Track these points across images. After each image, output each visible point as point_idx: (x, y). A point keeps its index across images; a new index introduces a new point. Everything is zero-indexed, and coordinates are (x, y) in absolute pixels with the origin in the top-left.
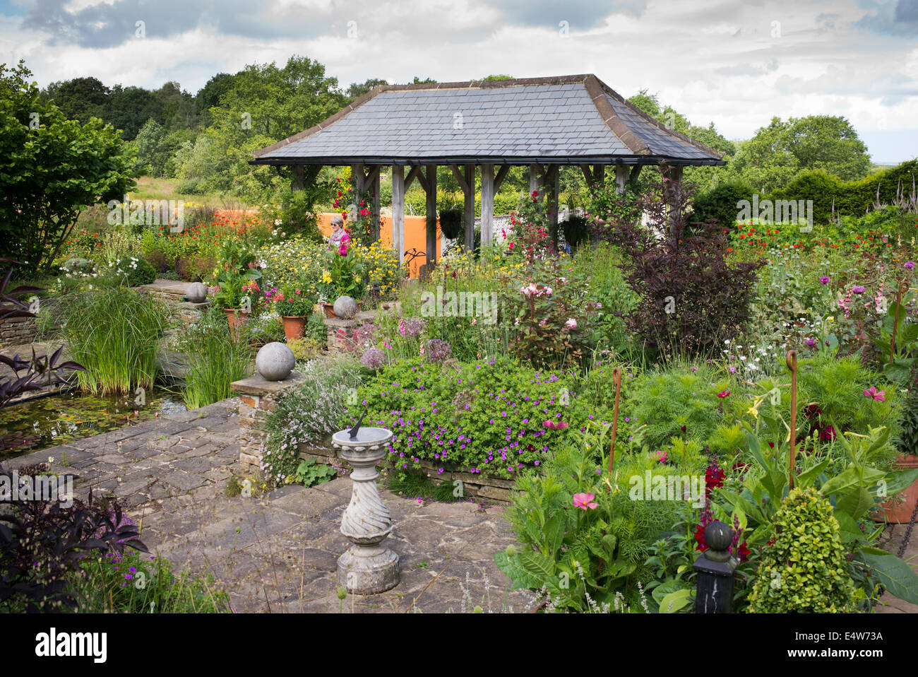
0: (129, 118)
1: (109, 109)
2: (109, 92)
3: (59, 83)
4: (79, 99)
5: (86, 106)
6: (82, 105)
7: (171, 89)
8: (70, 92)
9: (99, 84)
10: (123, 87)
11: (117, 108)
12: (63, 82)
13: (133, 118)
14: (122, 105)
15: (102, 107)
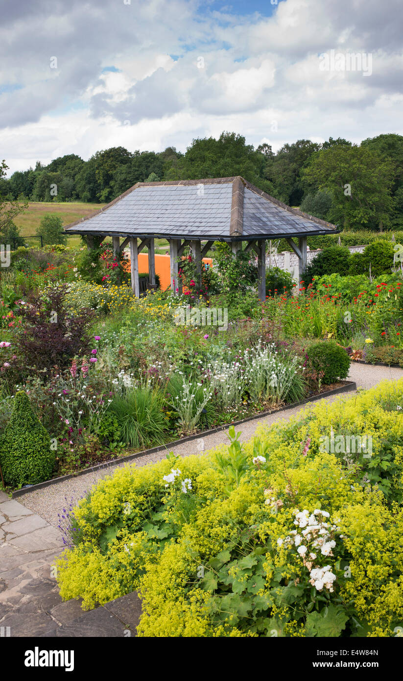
0: (142, 172)
1: (130, 167)
2: (131, 155)
3: (102, 151)
4: (112, 161)
5: (117, 165)
6: (114, 165)
7: (170, 151)
8: (107, 156)
9: (125, 150)
10: (141, 152)
11: (135, 166)
12: (104, 150)
13: (144, 172)
14: (137, 164)
15: (126, 166)
